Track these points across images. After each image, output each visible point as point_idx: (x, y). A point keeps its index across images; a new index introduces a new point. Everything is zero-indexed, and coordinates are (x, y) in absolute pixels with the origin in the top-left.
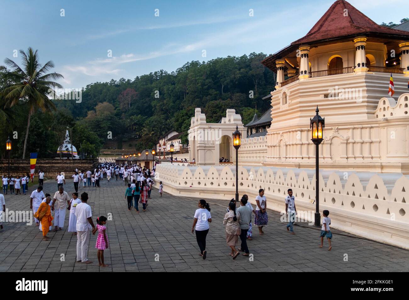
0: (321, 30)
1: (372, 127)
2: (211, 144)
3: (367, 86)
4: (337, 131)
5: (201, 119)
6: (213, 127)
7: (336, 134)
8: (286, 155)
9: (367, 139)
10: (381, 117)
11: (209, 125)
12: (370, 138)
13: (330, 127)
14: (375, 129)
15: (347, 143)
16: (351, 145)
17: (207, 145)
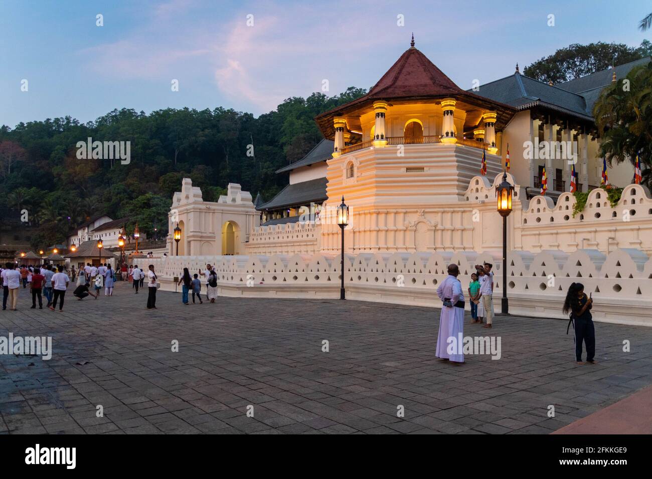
0: (396, 84)
1: (464, 212)
2: (210, 233)
3: (457, 161)
4: (424, 215)
5: (195, 196)
6: (213, 207)
7: (422, 219)
8: (354, 245)
9: (458, 226)
10: (472, 200)
11: (207, 204)
12: (462, 225)
13: (415, 210)
14: (468, 213)
15: (435, 231)
16: (440, 232)
17: (204, 235)
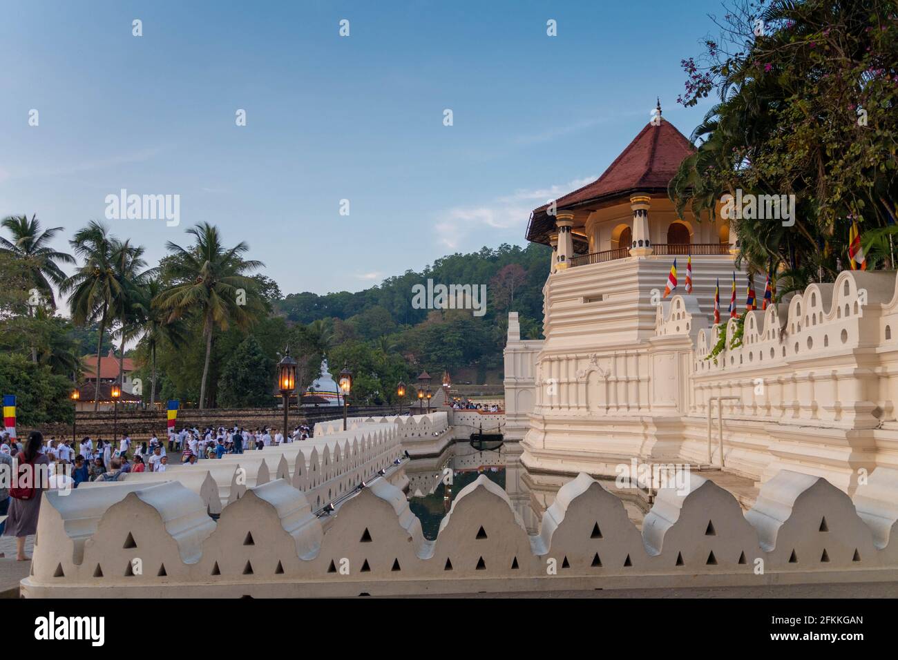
1: (641, 354)
3: (640, 282)
4: (596, 362)
6: (531, 346)
7: (593, 366)
9: (633, 375)
11: (524, 343)
12: (637, 373)
13: (585, 355)
14: (645, 357)
15: (608, 382)
16: (613, 384)
17: (519, 381)
